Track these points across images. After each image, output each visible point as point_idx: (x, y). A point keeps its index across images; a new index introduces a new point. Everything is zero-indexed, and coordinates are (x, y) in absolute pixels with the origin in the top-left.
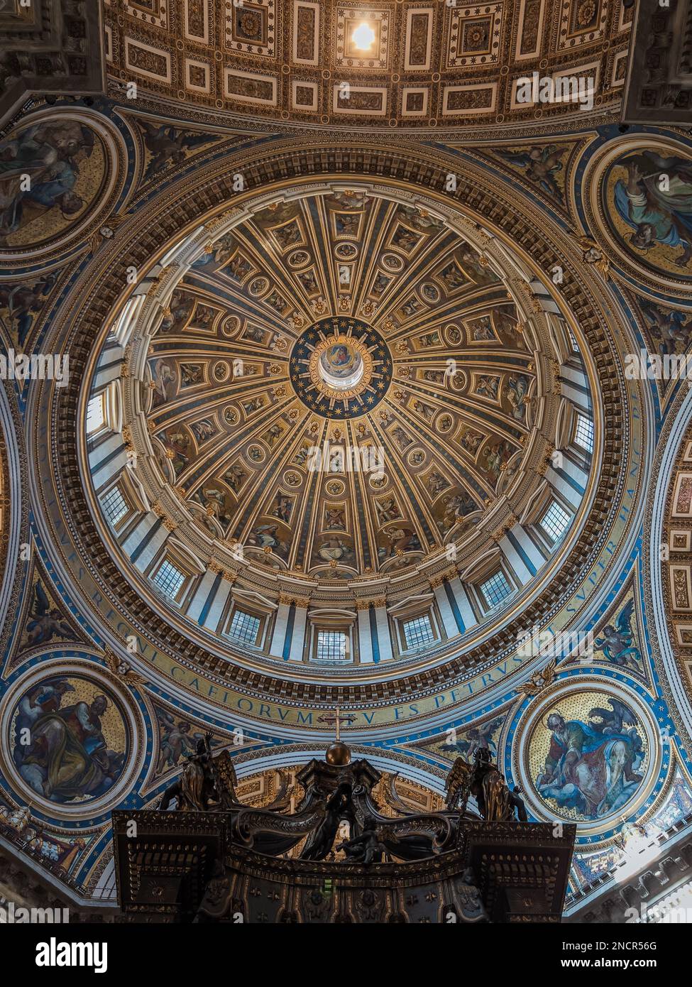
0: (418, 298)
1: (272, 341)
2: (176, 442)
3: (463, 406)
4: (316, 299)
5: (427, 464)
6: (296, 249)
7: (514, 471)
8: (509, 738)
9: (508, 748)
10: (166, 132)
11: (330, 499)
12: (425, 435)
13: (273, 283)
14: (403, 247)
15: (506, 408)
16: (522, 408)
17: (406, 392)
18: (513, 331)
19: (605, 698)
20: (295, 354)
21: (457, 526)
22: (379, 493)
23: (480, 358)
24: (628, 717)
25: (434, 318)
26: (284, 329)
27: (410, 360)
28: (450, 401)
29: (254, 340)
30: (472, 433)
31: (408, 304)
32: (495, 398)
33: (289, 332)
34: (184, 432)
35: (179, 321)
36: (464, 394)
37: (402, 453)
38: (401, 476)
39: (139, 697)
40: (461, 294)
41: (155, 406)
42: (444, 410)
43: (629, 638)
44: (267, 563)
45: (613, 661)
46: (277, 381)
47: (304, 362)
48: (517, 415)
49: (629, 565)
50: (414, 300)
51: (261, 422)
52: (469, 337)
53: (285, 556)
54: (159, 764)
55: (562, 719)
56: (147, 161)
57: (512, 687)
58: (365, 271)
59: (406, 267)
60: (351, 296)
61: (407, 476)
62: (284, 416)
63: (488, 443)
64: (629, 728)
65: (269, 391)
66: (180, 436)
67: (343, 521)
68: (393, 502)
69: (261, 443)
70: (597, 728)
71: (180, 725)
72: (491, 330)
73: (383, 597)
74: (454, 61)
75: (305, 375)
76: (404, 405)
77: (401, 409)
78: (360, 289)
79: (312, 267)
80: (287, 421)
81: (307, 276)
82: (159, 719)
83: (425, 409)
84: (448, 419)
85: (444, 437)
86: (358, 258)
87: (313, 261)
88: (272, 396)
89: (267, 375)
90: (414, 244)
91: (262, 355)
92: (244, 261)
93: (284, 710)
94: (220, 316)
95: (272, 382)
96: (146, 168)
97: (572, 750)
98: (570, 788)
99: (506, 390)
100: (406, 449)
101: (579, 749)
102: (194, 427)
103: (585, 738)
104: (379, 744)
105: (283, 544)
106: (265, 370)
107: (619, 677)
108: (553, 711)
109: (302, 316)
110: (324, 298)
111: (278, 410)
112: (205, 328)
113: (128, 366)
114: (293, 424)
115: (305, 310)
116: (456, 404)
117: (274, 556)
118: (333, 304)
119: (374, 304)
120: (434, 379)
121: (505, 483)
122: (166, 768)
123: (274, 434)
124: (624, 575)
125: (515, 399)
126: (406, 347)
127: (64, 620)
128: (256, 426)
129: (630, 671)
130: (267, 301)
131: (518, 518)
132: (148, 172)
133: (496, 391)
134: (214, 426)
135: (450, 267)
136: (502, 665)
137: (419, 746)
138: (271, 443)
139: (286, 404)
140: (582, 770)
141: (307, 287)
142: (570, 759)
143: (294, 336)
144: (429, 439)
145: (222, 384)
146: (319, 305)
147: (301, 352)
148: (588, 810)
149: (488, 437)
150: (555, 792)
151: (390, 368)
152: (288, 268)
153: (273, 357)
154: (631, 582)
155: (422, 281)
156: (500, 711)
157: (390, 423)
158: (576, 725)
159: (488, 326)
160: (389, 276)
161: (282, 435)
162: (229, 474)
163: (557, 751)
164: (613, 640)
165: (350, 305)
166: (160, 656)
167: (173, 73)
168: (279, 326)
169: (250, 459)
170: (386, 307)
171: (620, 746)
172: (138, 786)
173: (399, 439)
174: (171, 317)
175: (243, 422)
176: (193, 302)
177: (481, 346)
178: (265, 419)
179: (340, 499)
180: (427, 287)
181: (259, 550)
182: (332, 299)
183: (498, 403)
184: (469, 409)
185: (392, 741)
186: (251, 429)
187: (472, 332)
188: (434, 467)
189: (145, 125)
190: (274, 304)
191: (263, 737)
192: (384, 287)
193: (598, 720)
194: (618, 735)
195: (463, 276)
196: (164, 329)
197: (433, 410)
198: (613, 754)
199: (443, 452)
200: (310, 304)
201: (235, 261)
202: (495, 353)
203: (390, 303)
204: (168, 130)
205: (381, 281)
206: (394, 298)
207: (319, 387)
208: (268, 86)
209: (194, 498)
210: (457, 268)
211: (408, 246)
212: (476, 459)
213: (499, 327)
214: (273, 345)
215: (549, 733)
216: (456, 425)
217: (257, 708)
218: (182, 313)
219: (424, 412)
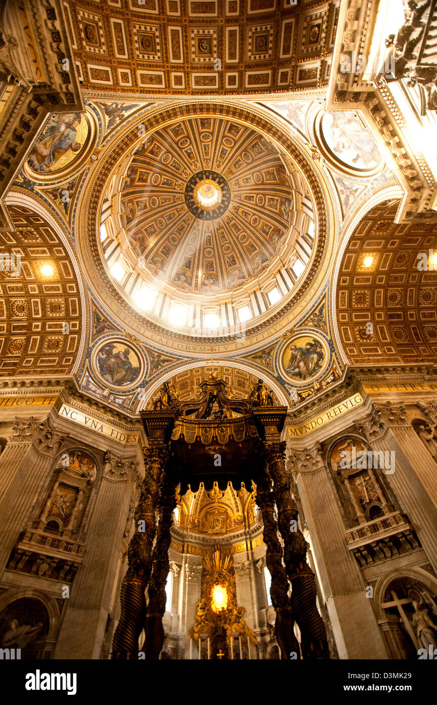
0: (241, 159)
1: (176, 185)
2: (139, 238)
3: (262, 213)
4: (194, 162)
5: (247, 240)
6: (182, 138)
7: (284, 243)
8: (277, 354)
9: (276, 357)
10: (114, 106)
11: (207, 258)
12: (246, 227)
13: (173, 156)
14: (233, 134)
15: (280, 214)
16: (287, 214)
17: (238, 206)
18: (284, 177)
19: (312, 339)
20: (186, 190)
21: (260, 268)
22: (227, 254)
23: (270, 189)
24: (319, 346)
25: (249, 170)
26: (180, 179)
27: (239, 191)
28: (257, 210)
29: (167, 185)
30: (267, 225)
31: (237, 163)
32: (276, 209)
33: (183, 180)
34: (142, 233)
35: (132, 181)
36: (263, 207)
37: (237, 235)
38: (236, 246)
39: (141, 347)
40: (261, 158)
41: (128, 223)
42: (254, 214)
43: (322, 318)
44: (183, 288)
45: (316, 326)
46: (179, 204)
47: (191, 194)
48: (286, 218)
49: (324, 290)
50: (240, 161)
51: (174, 225)
52: (265, 179)
53: (190, 284)
54: (152, 370)
55: (295, 346)
56: (107, 121)
57: (278, 336)
58: (216, 147)
59: (235, 144)
60: (210, 159)
61: (239, 245)
62: (184, 221)
63: (273, 230)
64: (319, 350)
65: (176, 209)
66: (140, 235)
67: (213, 267)
68: (233, 258)
69: (175, 234)
70: (308, 350)
71: (157, 356)
72: (274, 176)
73: (230, 300)
74: (250, 57)
75: (192, 200)
76: (237, 212)
77: (236, 215)
78: (214, 156)
79: (191, 146)
80: (186, 223)
81: (189, 151)
82: (149, 354)
83: (246, 214)
84: (256, 219)
85: (254, 228)
86: (212, 140)
87: (191, 143)
88: (178, 212)
89: (175, 202)
90: (238, 132)
91: (172, 192)
92: (158, 147)
93: (195, 347)
94: (150, 175)
95: (177, 205)
96: (107, 124)
97: (298, 357)
98: (297, 370)
99: (281, 205)
100: (238, 233)
101: (301, 357)
102: (146, 230)
103: (303, 353)
104: (230, 357)
105: (189, 279)
106: (174, 199)
107: (317, 332)
108: (293, 344)
109: (188, 171)
110: (197, 161)
111: (181, 218)
112: (144, 182)
113: (113, 208)
114: (188, 225)
115: (189, 168)
116: (259, 211)
117: (186, 285)
118: (202, 164)
119: (221, 163)
120: (250, 200)
121: (280, 249)
122: (154, 371)
123: (180, 230)
124: (322, 293)
125: (284, 210)
126: (236, 184)
127: (108, 323)
128: (172, 226)
129: (322, 330)
130: (171, 165)
131: (284, 266)
132: (108, 126)
133: (277, 205)
134: (154, 229)
135: (256, 144)
136: (275, 327)
137: (244, 357)
138: (180, 234)
139: (184, 215)
140: (302, 364)
141: (189, 156)
142: (298, 360)
143: (185, 181)
144: (248, 228)
145: (155, 209)
146: (196, 166)
147: (189, 189)
148: (303, 377)
149: (273, 227)
150: (292, 371)
151: (230, 195)
152: (179, 147)
153: (177, 193)
154: (324, 296)
155: (243, 151)
156: (274, 345)
157: (231, 221)
158: (301, 349)
159: (273, 174)
160: (227, 149)
161: (184, 230)
162: (164, 250)
163: (294, 358)
164: (316, 318)
165: (210, 165)
166: (146, 331)
167: (113, 78)
168: (178, 177)
169: (172, 242)
170: (227, 165)
171: (315, 356)
172: (145, 377)
173: (236, 229)
174: (128, 180)
175: (167, 225)
176: (137, 170)
177: (270, 184)
178: (176, 223)
179: (211, 258)
180: (245, 154)
181: (180, 282)
182: (201, 162)
183: (277, 211)
184: (265, 214)
185: (235, 356)
186: (170, 228)
187: (266, 176)
188: (250, 242)
189: (104, 105)
190: (174, 167)
191: (188, 358)
192: (225, 154)
193: (308, 347)
194: (315, 352)
195: (261, 149)
196: (126, 186)
197: (250, 214)
198: (313, 359)
199: (254, 234)
200: (191, 165)
201: (154, 147)
202: (276, 188)
203: (228, 162)
204: (115, 105)
205: (223, 152)
206: (230, 160)
207: (199, 206)
208: (159, 77)
209: (150, 263)
210: (259, 145)
211: (235, 134)
212: (268, 237)
213: (278, 174)
214: (176, 187)
215: (291, 351)
216: (259, 222)
217: (184, 347)
218: (133, 176)
219: (246, 215)
